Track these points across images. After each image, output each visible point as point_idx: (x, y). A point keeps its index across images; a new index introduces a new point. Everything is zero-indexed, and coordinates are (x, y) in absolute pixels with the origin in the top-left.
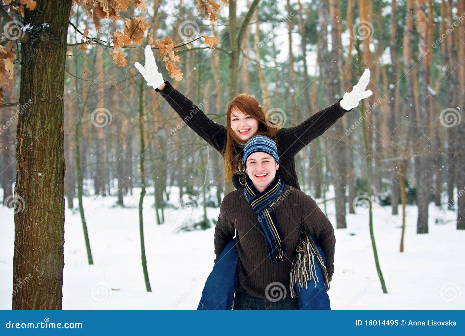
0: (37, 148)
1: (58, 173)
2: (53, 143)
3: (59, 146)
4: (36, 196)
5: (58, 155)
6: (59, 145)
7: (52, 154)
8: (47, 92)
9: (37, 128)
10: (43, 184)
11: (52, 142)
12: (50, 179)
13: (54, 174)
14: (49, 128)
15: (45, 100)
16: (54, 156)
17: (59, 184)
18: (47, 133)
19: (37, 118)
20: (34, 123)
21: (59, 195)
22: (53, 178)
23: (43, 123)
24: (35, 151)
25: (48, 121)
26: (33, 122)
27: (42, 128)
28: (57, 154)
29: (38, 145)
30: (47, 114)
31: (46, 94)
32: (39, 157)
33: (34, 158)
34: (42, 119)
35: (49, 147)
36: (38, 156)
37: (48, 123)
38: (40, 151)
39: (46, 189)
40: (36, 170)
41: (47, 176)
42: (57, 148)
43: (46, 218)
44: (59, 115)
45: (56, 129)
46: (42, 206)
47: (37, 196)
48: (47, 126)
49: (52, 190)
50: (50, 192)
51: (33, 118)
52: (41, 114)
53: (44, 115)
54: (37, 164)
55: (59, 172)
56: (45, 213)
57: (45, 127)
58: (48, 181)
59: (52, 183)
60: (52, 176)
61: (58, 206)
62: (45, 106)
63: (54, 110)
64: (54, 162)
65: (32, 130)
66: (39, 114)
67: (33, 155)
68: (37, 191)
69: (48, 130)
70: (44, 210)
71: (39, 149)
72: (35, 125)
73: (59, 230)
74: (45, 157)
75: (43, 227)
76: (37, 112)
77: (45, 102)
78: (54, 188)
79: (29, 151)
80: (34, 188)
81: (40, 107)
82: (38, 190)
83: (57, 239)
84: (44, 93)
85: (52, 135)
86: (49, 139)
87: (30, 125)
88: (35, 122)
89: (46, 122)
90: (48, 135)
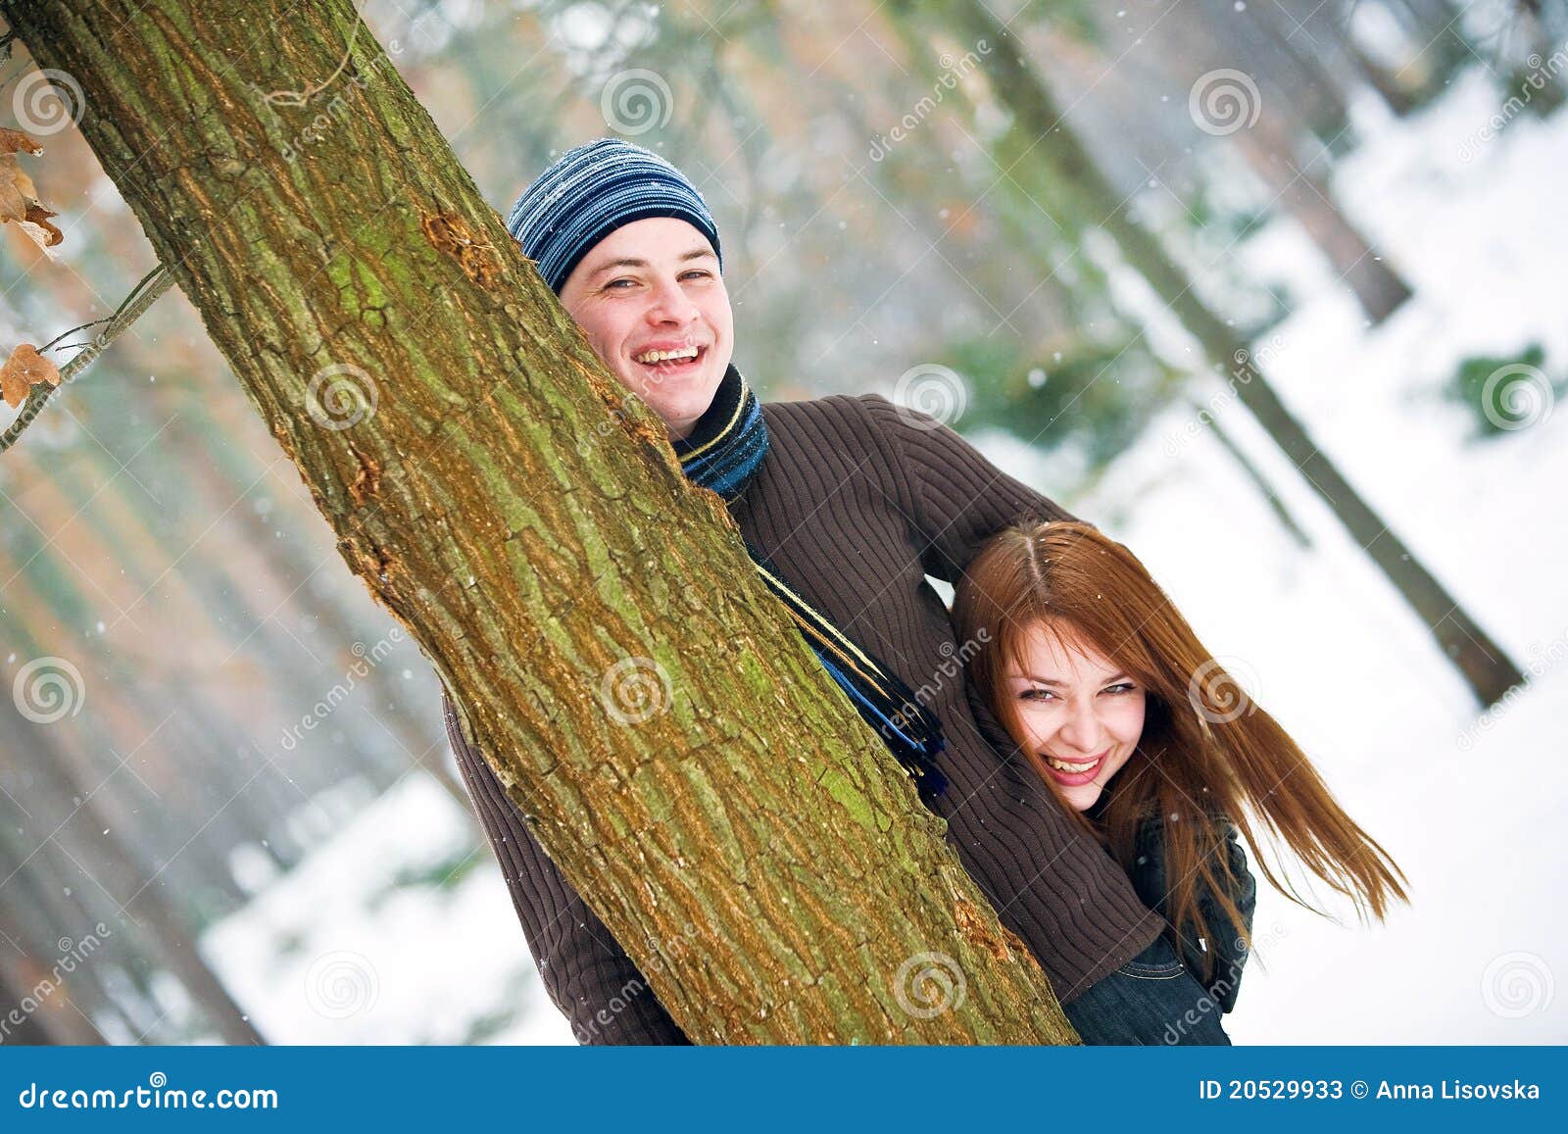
0: (392, 449)
1: (610, 500)
2: (459, 360)
3: (515, 347)
4: (571, 717)
5: (540, 398)
6: (509, 335)
7: (503, 422)
8: (229, 105)
9: (314, 339)
10: (563, 622)
11: (447, 362)
12: (585, 568)
13: (586, 527)
14: (377, 297)
15: (242, 155)
16: (518, 424)
17: (659, 552)
18: (385, 331)
19: (274, 288)
20: (282, 327)
21: (702, 613)
22: (596, 547)
23: (321, 293)
24: (394, 474)
25: (346, 263)
26: (273, 325)
27: (342, 325)
28: (531, 394)
29: (386, 434)
30: (315, 227)
31: (227, 119)
32: (439, 490)
33: (414, 515)
34: (299, 274)
35: (453, 397)
36: (430, 488)
37: (354, 273)
38: (420, 452)
39: (596, 638)
40: (475, 570)
41: (554, 564)
42: (509, 364)
43: (710, 796)
44: (389, 178)
45: (422, 269)
46: (639, 745)
47: (580, 708)
48: (362, 293)
49: (633, 619)
50: (631, 634)
51: (257, 302)
52: (281, 250)
53: (300, 242)
54: (456, 540)
55: (612, 488)
56: (682, 777)
57: (351, 303)
58: (579, 587)
59: (608, 583)
60: (579, 541)
61: (738, 675)
62: (269, 190)
63: (333, 174)
64: (537, 457)
65: (296, 371)
66: (270, 257)
67: (404, 503)
68: (555, 685)
69: (382, 311)
70: (665, 760)
71: (406, 447)
72: (288, 333)
73: (832, 803)
74: (474, 469)
75: (727, 856)
76: (252, 259)
77: (253, 172)
78: (644, 600)
79: (364, 496)
80: (530, 679)
81: (247, 215)
82: (560, 676)
83: (859, 865)
84: (214, 118)
85: (425, 322)
86: (417, 354)
87: (271, 348)
88: (282, 316)
89: (340, 275)
90: (401, 336)
